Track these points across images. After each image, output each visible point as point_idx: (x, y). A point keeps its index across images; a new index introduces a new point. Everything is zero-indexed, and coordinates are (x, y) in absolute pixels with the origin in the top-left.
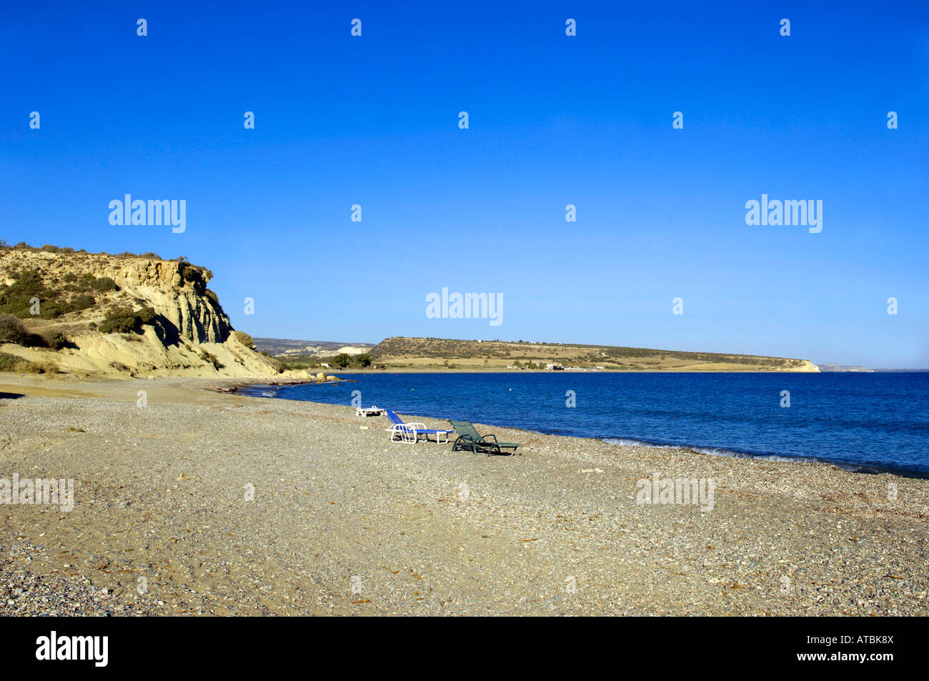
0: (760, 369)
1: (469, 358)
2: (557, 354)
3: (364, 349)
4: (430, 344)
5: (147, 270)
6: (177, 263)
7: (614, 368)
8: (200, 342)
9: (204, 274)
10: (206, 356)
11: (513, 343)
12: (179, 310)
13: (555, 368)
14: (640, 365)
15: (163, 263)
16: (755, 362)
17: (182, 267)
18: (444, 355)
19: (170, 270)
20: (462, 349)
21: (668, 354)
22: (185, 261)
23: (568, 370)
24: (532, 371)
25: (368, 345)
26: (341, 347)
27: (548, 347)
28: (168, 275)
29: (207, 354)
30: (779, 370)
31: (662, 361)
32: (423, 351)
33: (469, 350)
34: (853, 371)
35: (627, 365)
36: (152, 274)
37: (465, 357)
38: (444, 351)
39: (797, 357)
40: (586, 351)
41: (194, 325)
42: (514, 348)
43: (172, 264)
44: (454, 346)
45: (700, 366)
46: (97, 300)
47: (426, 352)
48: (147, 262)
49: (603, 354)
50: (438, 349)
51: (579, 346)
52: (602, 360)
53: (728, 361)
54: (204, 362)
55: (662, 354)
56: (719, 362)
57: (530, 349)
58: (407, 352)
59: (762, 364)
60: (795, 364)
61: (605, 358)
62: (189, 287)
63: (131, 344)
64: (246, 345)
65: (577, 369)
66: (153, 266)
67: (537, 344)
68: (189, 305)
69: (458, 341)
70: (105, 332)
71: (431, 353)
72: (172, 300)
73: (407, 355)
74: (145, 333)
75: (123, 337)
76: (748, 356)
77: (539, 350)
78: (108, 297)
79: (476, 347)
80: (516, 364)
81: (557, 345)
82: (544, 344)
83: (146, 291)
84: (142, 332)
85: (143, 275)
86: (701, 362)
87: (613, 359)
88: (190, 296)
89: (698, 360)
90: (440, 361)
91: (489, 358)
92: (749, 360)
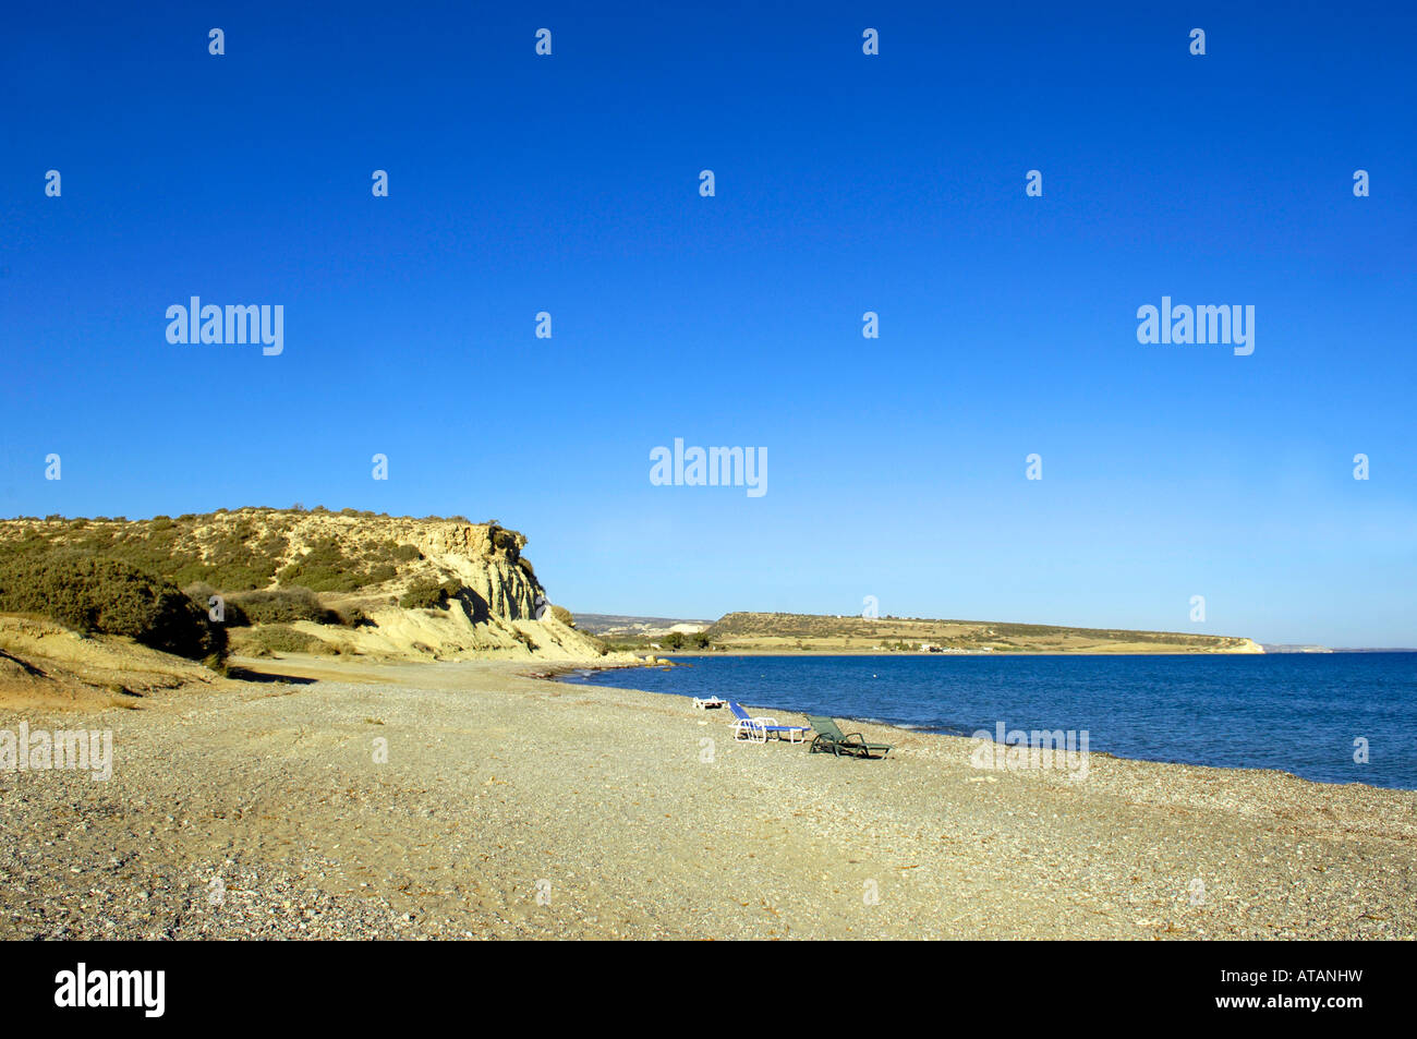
0: (1188, 650)
1: (826, 637)
2: (934, 633)
3: (701, 627)
4: (780, 620)
5: (454, 535)
6: (488, 527)
7: (1005, 649)
8: (512, 619)
9: (518, 540)
10: (519, 635)
12: (489, 581)
13: (932, 649)
14: (1037, 645)
15: (472, 527)
16: (1181, 642)
17: (493, 532)
18: (797, 634)
19: (480, 535)
20: (818, 627)
21: (1073, 632)
22: (496, 524)
23: (948, 651)
24: (903, 653)
25: (706, 622)
26: (674, 624)
27: (922, 624)
28: (478, 541)
29: (520, 633)
30: (1212, 650)
31: (1066, 640)
32: (772, 629)
33: (827, 628)
34: (1306, 651)
35: (1021, 646)
36: (460, 539)
37: (823, 637)
38: (796, 629)
39: (1235, 634)
40: (969, 628)
41: (505, 599)
42: (881, 625)
43: (483, 528)
44: (808, 623)
45: (1112, 647)
46: (398, 570)
47: (775, 630)
48: (454, 526)
49: (991, 632)
50: (790, 627)
51: (961, 623)
52: (989, 639)
53: (1148, 640)
54: (517, 643)
55: (1066, 632)
56: (1136, 642)
57: (901, 626)
58: (752, 630)
59: (1191, 644)
60: (1232, 643)
61: (994, 637)
62: (500, 555)
63: (434, 621)
64: (564, 622)
65: (959, 651)
66: (461, 531)
67: (910, 620)
68: (501, 576)
69: (814, 617)
70: (406, 607)
71: (780, 632)
72: (481, 570)
73: (751, 634)
74: (451, 609)
75: (427, 613)
76: (1172, 634)
77: (912, 628)
78: (411, 567)
79: (835, 624)
80: (884, 644)
81: (933, 621)
82: (918, 620)
83: (453, 560)
84: (447, 607)
85: (450, 541)
86: (1114, 641)
87: (1004, 638)
88: (502, 565)
89: (1110, 638)
90: (792, 641)
91: (851, 637)
92: (1174, 639)
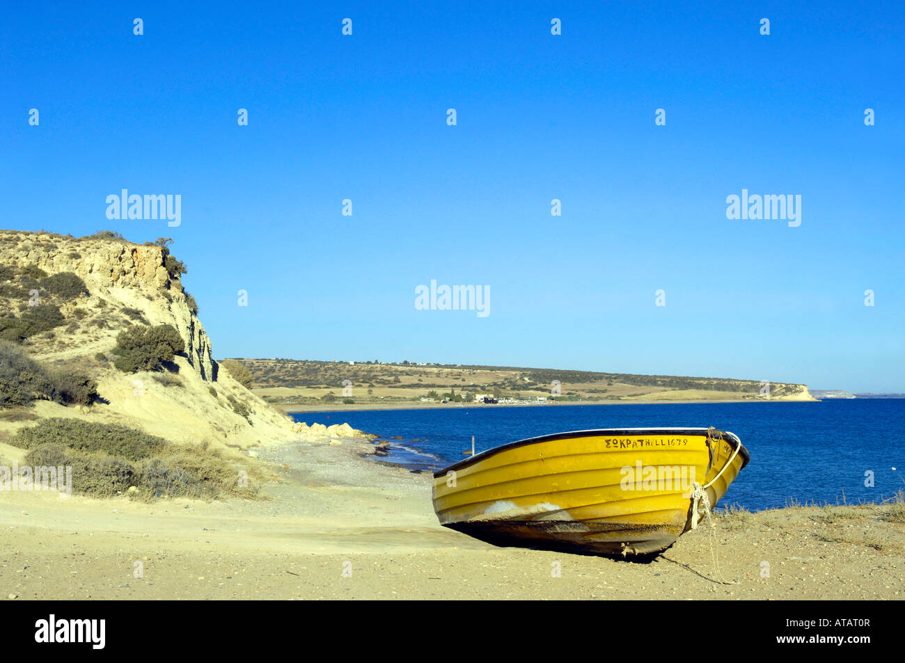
0: (744, 397)
2: (464, 380)
4: (282, 367)
5: (120, 259)
7: (560, 399)
11: (394, 364)
13: (486, 400)
15: (139, 248)
16: (735, 388)
19: (150, 260)
20: (328, 374)
21: (615, 378)
24: (455, 405)
27: (449, 370)
28: (149, 269)
31: (610, 388)
32: (273, 378)
36: (127, 266)
38: (302, 377)
40: (502, 374)
42: (402, 372)
43: (153, 250)
44: (316, 371)
45: (664, 394)
46: (63, 311)
47: (277, 379)
49: (526, 379)
50: (294, 375)
51: (492, 369)
52: (526, 387)
53: (699, 387)
55: (607, 378)
56: (686, 388)
57: (426, 373)
59: (745, 391)
60: (788, 389)
63: (167, 389)
66: (128, 254)
67: (428, 365)
70: (126, 371)
71: (284, 381)
72: (166, 309)
75: (157, 380)
76: (726, 380)
77: (438, 375)
79: (348, 371)
81: (453, 367)
82: (438, 366)
84: (176, 369)
85: (117, 269)
86: (663, 388)
87: (541, 385)
89: (659, 385)
91: (372, 386)
92: (726, 385)
